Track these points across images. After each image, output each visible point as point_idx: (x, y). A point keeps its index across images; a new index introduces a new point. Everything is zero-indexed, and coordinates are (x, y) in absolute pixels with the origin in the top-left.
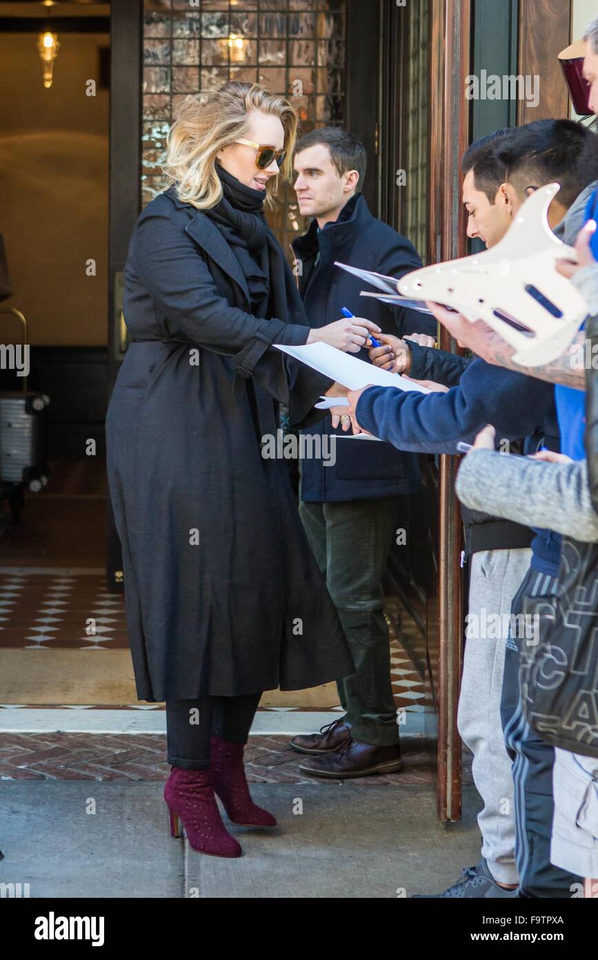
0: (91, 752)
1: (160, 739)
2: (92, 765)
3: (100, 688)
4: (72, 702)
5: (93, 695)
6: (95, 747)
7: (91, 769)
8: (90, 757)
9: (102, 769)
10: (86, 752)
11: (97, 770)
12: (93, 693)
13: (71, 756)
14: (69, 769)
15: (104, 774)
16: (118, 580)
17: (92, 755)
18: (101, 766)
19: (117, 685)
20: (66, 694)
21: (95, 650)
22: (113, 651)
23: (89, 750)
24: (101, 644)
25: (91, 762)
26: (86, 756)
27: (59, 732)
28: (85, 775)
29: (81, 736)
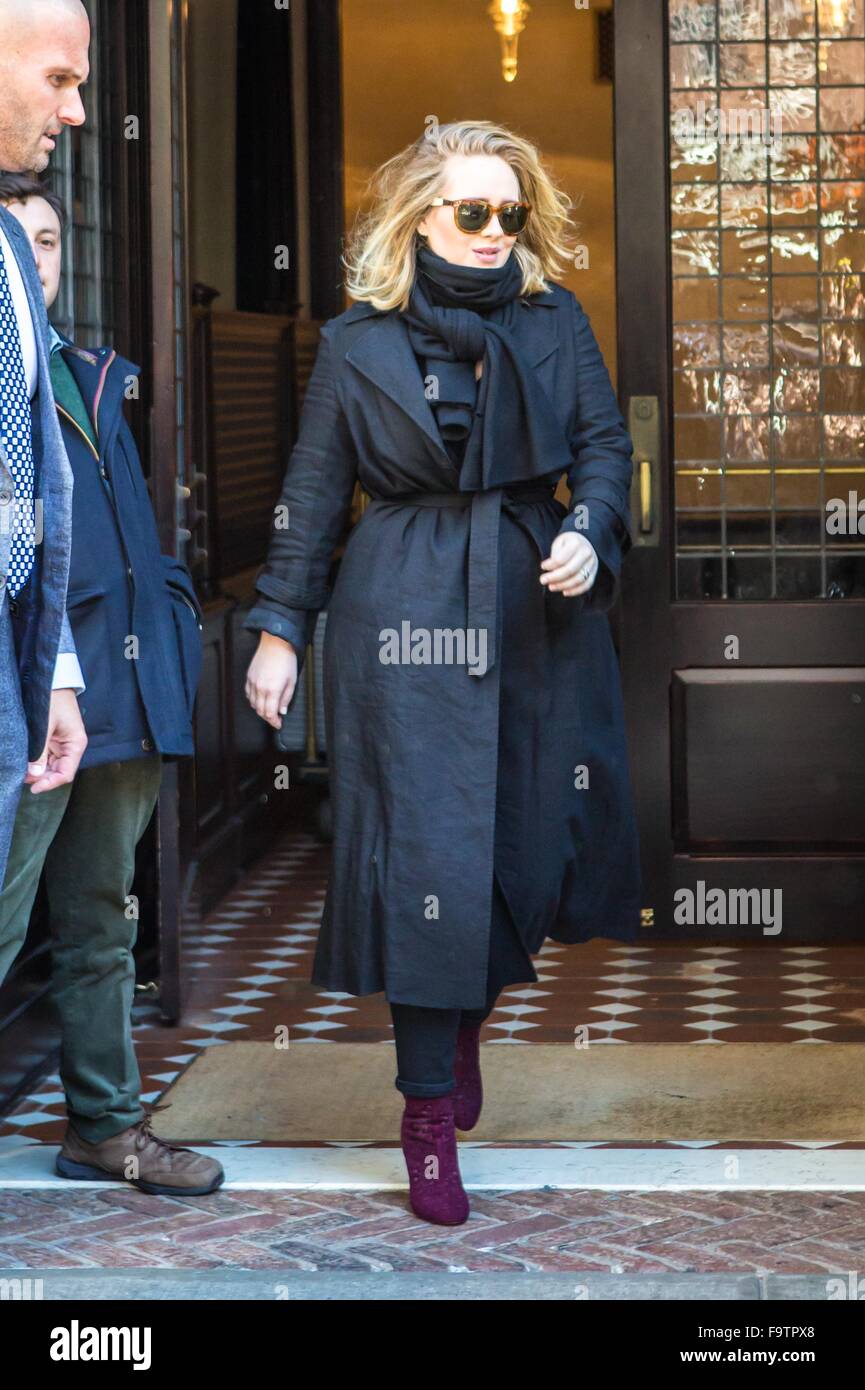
0: (603, 1223)
1: (720, 1199)
2: (605, 1245)
3: (617, 1111)
4: (569, 1135)
5: (605, 1123)
6: (609, 1214)
7: (603, 1253)
8: (600, 1232)
9: (621, 1253)
10: (593, 1222)
11: (612, 1254)
12: (605, 1119)
13: (568, 1230)
14: (565, 1251)
15: (626, 1260)
16: (644, 924)
17: (604, 1228)
18: (619, 1247)
19: (646, 1105)
20: (558, 1123)
21: (605, 1044)
22: (639, 1047)
23: (600, 1218)
24: (617, 1034)
25: (602, 1240)
26: (594, 1230)
27: (547, 1187)
28: (593, 1263)
29: (585, 1196)
